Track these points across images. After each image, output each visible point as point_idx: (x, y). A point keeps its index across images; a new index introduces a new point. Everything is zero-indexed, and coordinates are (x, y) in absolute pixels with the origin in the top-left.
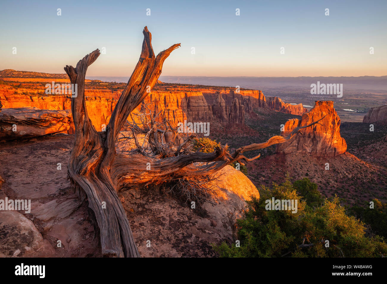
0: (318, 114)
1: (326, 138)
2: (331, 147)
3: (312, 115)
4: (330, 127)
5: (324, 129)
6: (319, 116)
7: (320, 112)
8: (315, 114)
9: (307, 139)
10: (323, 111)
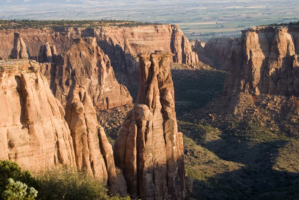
0: (76, 54)
1: (92, 85)
2: (101, 97)
3: (67, 56)
4: (95, 70)
5: (86, 73)
6: (77, 57)
7: (77, 51)
8: (71, 54)
9: (65, 86)
10: (82, 50)
